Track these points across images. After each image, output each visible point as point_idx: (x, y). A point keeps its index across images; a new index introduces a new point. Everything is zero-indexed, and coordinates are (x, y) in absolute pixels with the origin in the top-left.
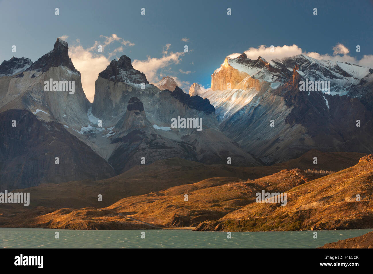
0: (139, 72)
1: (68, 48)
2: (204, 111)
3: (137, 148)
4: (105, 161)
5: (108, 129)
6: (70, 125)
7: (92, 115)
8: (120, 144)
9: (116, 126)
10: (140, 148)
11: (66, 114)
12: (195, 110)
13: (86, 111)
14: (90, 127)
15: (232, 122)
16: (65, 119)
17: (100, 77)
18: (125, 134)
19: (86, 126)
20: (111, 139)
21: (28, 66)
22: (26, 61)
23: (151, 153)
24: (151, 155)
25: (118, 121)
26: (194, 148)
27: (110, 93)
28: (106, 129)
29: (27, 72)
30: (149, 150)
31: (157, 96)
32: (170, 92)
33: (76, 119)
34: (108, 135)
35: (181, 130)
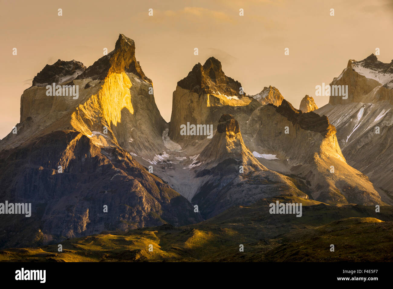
0: (233, 80)
1: (134, 48)
2: (320, 132)
3: (231, 184)
4: (188, 202)
5: (191, 157)
6: (139, 152)
7: (168, 138)
8: (207, 178)
9: (203, 154)
10: (235, 184)
11: (133, 137)
12: (309, 131)
13: (161, 133)
14: (166, 156)
15: (359, 147)
16: (132, 144)
17: (180, 88)
18: (215, 165)
19: (161, 154)
20: (196, 171)
21: (79, 73)
22: (77, 66)
23: (250, 190)
24: (250, 193)
25: (204, 147)
26: (309, 183)
27: (194, 110)
28: (188, 157)
29: (79, 81)
30: (247, 186)
31: (257, 112)
32: (275, 107)
33: (147, 144)
34: (191, 166)
35: (291, 159)
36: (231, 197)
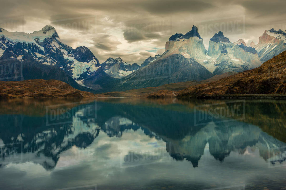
0: (226, 38)
1: (197, 29)
2: (252, 53)
3: (224, 68)
4: (212, 74)
5: (214, 61)
6: (198, 59)
7: (207, 55)
8: (218, 66)
9: (217, 60)
10: (225, 68)
11: (197, 55)
12: (249, 52)
13: (205, 54)
14: (206, 60)
15: (266, 57)
16: (196, 57)
17: (211, 41)
18: (220, 63)
19: (205, 60)
20: (215, 65)
21: (182, 37)
22: (181, 35)
23: (230, 70)
24: (230, 71)
25: (217, 58)
26: (248, 68)
27: (215, 47)
29: (181, 39)
30: (229, 69)
31: (233, 47)
32: (239, 45)
33: (201, 57)
34: (213, 63)
35: (243, 61)
36: (224, 72)
